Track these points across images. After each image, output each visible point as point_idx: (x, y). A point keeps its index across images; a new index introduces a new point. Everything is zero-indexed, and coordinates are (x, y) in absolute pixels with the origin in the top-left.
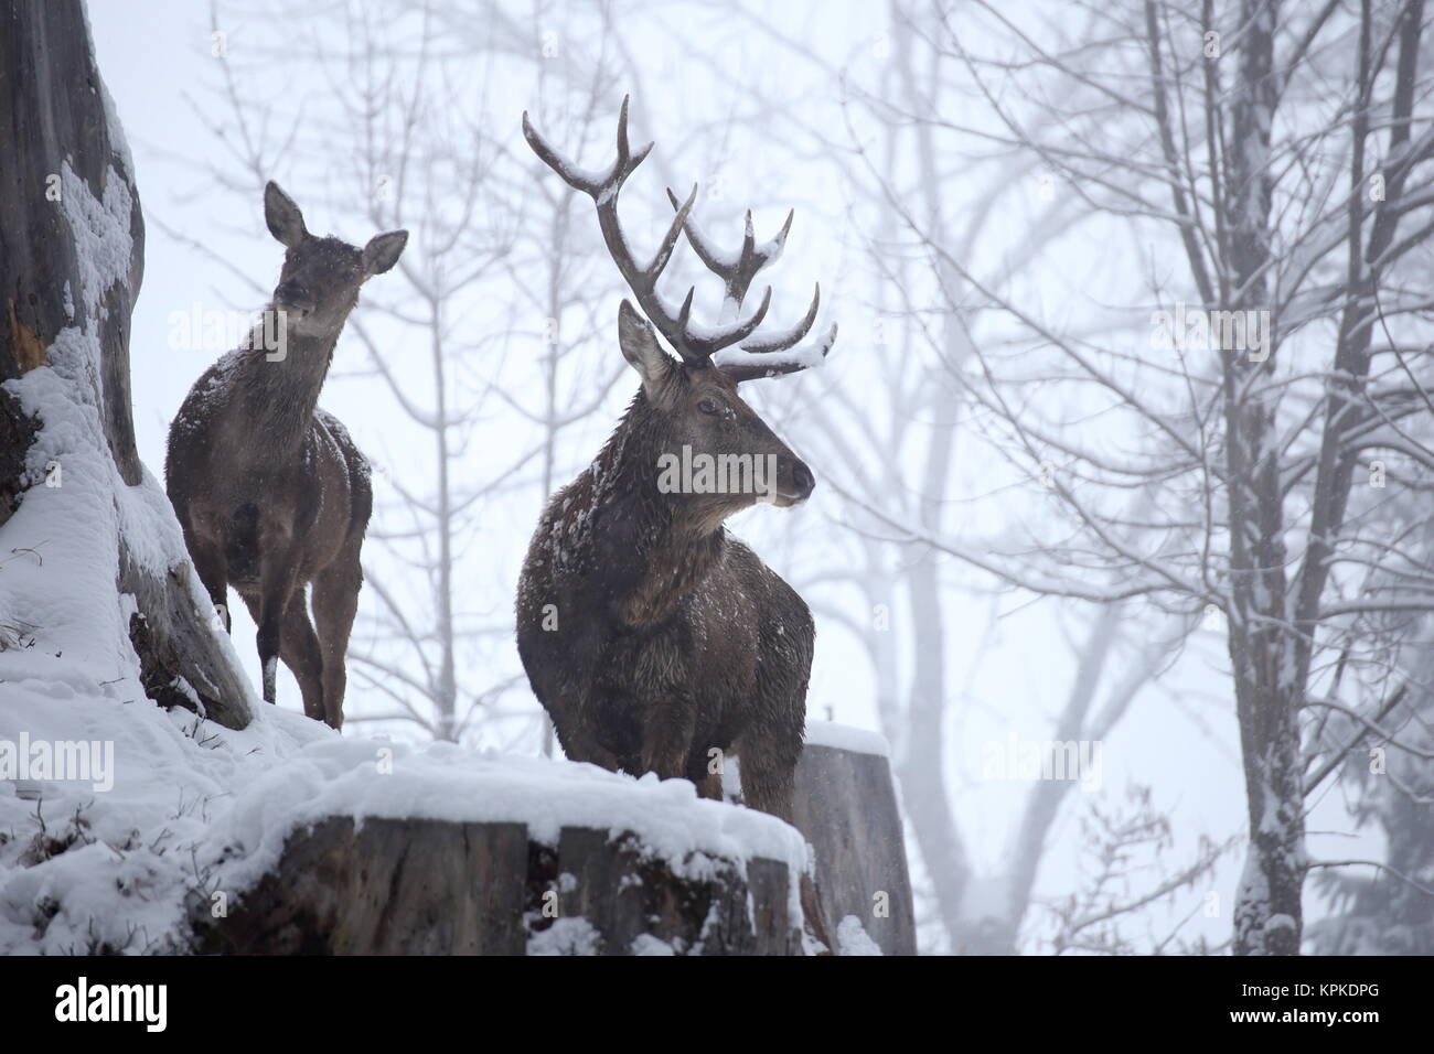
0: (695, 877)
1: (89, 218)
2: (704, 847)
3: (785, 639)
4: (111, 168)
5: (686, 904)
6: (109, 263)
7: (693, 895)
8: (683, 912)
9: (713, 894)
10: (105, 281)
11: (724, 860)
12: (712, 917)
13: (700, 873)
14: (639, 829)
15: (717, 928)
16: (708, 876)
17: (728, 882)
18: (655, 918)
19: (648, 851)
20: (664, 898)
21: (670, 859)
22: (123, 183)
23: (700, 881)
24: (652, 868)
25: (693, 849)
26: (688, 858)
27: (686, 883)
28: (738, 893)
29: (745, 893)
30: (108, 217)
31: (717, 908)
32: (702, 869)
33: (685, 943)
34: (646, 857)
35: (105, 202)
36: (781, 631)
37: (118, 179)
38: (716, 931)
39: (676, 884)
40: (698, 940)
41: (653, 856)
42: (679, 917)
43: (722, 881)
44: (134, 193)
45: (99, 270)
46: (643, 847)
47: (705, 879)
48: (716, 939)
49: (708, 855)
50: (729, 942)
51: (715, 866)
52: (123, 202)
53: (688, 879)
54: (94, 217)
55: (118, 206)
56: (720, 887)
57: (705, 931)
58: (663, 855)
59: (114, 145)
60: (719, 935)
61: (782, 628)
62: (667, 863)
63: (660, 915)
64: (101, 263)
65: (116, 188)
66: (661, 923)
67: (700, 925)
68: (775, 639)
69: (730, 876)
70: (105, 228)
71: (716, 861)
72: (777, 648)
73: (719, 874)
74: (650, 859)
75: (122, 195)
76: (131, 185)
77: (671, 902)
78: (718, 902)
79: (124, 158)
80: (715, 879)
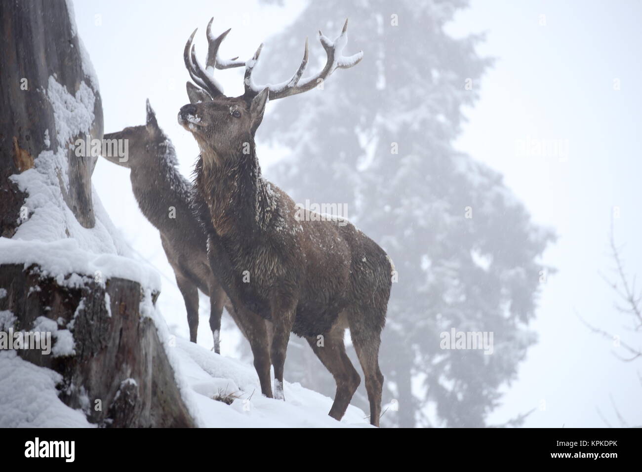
0: (72, 286)
1: (66, 103)
2: (78, 270)
3: (366, 264)
4: (83, 83)
5: (67, 300)
6: (76, 124)
7: (71, 295)
8: (65, 305)
9: (82, 294)
10: (73, 132)
11: (90, 277)
12: (81, 306)
13: (75, 284)
14: (40, 262)
15: (84, 312)
16: (80, 285)
17: (91, 288)
18: (48, 308)
19: (45, 273)
20: (54, 297)
21: (56, 277)
22: (90, 90)
23: (75, 287)
24: (47, 282)
25: (71, 271)
26: (68, 277)
27: (67, 289)
28: (99, 294)
29: (103, 294)
30: (78, 104)
31: (84, 301)
32: (76, 281)
33: (65, 321)
34: (44, 276)
35: (76, 97)
36: (364, 260)
37: (87, 87)
38: (83, 313)
39: (61, 290)
40: (73, 319)
41: (48, 276)
42: (62, 307)
43: (88, 288)
44: (97, 94)
45: (69, 127)
46: (41, 272)
47: (77, 287)
48: (83, 317)
49: (80, 275)
50: (92, 320)
51: (83, 280)
52: (89, 98)
53: (67, 287)
54: (68, 102)
55: (86, 100)
56: (86, 291)
57: (76, 313)
58: (53, 275)
59: (86, 72)
60: (85, 316)
61: (365, 258)
62: (55, 279)
63: (51, 306)
64: (71, 123)
65: (85, 92)
66: (52, 311)
67: (74, 310)
68: (361, 264)
69: (94, 286)
70: (75, 108)
71: (85, 277)
72: (362, 269)
73: (86, 284)
74: (46, 277)
75: (89, 95)
76: (95, 91)
77: (58, 299)
78: (85, 299)
79: (92, 79)
80: (83, 287)
